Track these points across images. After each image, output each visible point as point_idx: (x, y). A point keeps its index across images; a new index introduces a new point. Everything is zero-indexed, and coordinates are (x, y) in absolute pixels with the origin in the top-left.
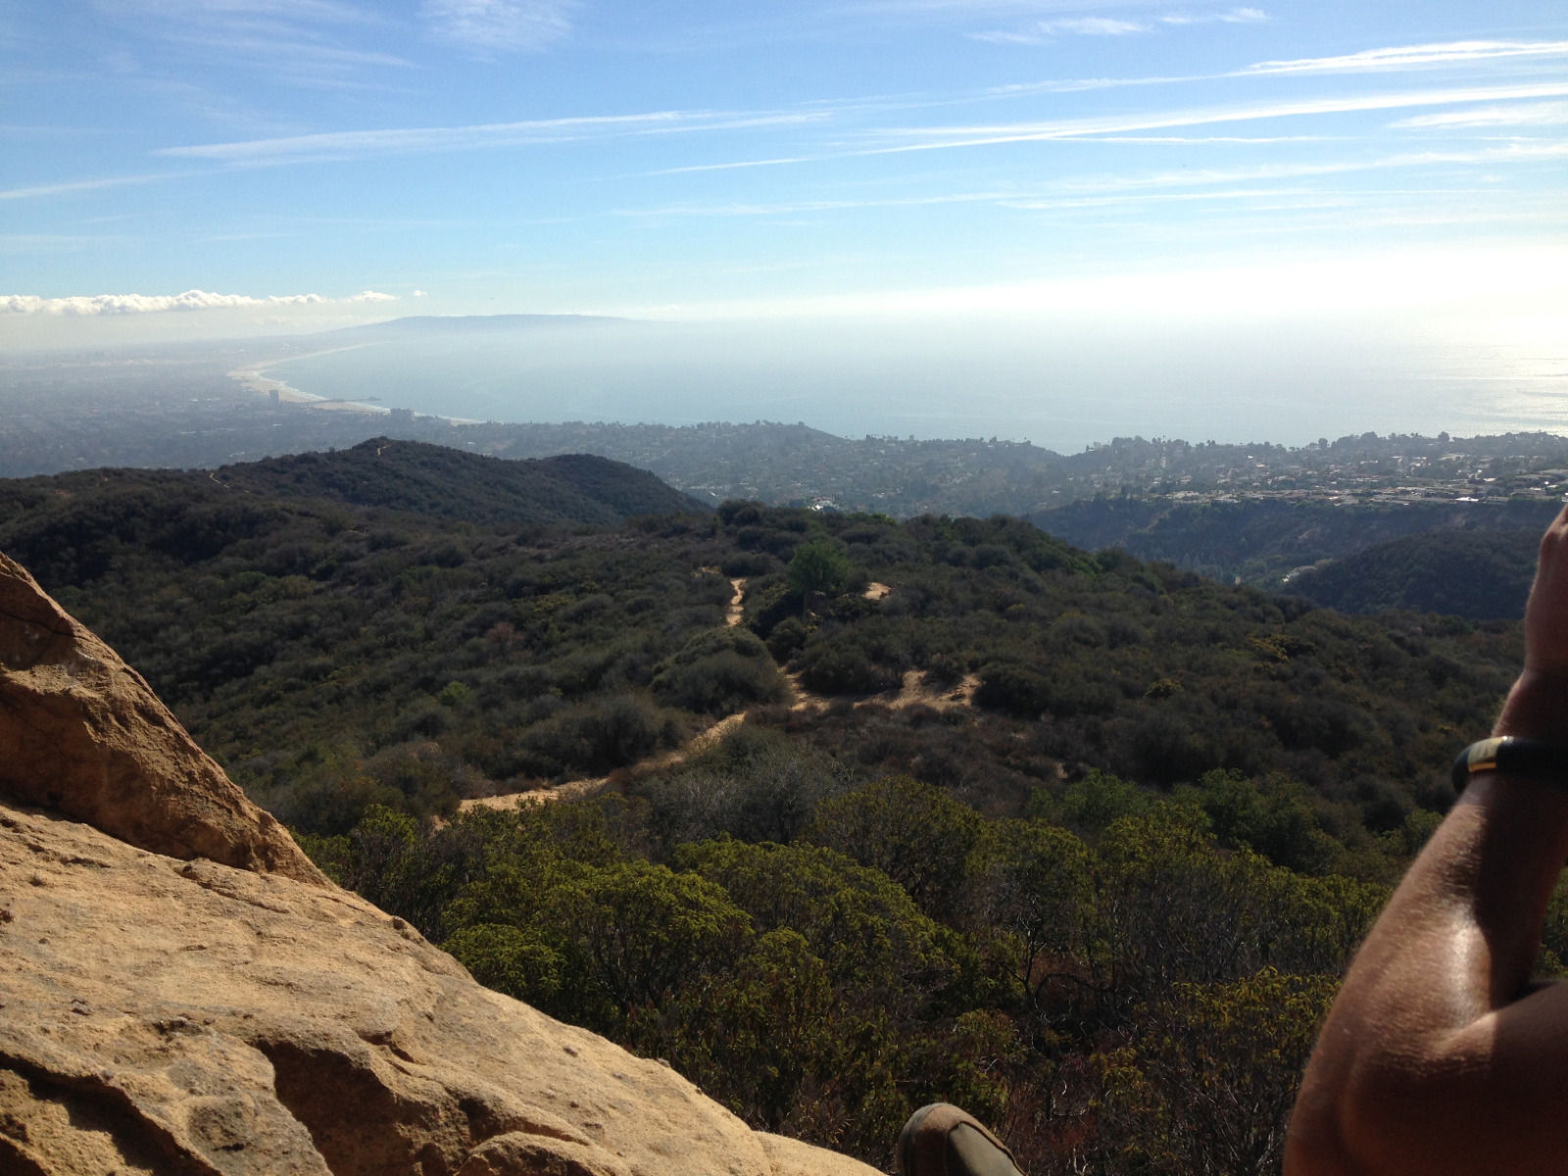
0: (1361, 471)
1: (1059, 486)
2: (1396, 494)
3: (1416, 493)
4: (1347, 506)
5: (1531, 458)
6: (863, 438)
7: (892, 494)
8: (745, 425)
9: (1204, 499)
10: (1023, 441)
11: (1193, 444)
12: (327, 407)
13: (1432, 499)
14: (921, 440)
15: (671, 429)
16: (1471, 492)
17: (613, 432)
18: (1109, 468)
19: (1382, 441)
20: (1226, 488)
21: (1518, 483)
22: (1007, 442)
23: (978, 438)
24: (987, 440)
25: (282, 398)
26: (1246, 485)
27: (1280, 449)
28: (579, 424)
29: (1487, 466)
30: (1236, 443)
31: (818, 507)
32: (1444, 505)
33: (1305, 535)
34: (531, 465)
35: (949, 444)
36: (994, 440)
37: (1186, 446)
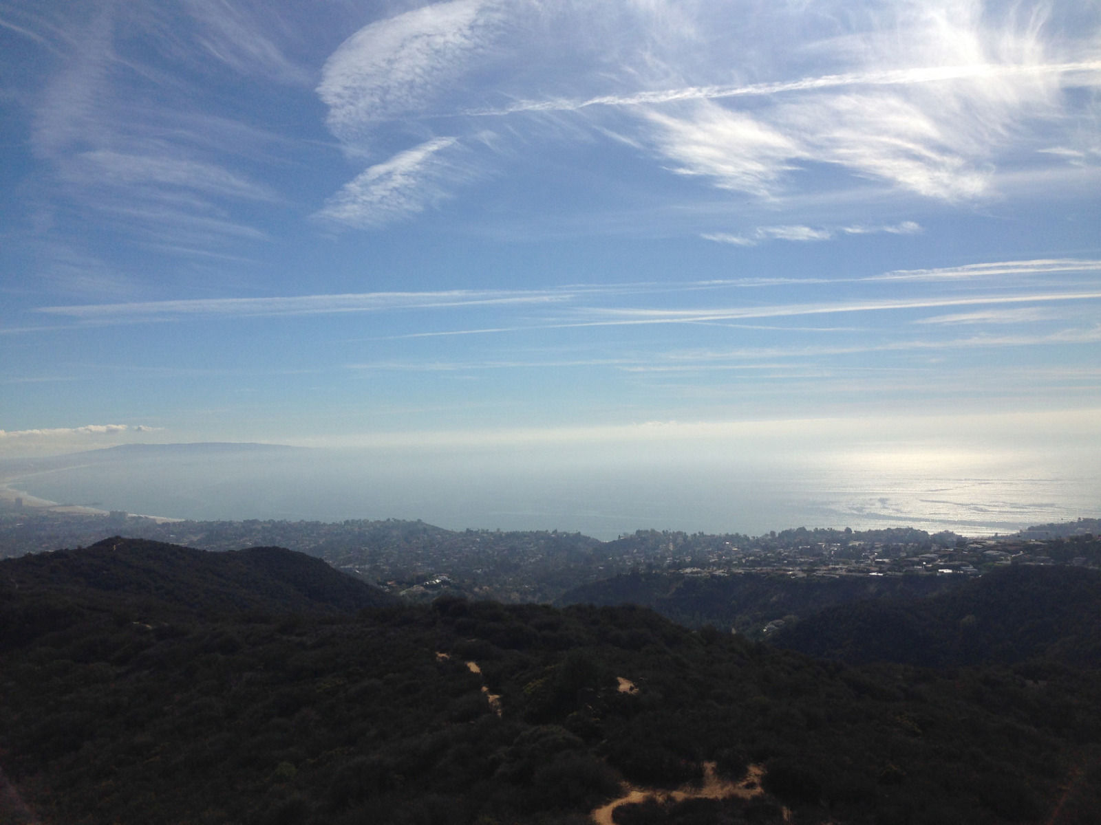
0: (802, 553)
1: (603, 564)
2: (829, 570)
3: (842, 570)
4: (800, 578)
5: (907, 544)
6: (464, 530)
7: (487, 570)
8: (378, 522)
9: (705, 573)
10: (575, 532)
11: (689, 533)
12: (59, 510)
13: (854, 574)
14: (505, 531)
15: (325, 524)
16: (877, 569)
17: (283, 528)
18: (635, 551)
19: (809, 533)
20: (719, 565)
21: (905, 563)
22: (565, 533)
23: (545, 530)
24: (550, 531)
25: (24, 503)
26: (729, 563)
27: (746, 538)
28: (254, 522)
29: (880, 550)
30: (717, 533)
31: (438, 581)
32: (861, 578)
33: (774, 599)
34: (231, 555)
35: (524, 535)
36: (555, 532)
37: (685, 537)
